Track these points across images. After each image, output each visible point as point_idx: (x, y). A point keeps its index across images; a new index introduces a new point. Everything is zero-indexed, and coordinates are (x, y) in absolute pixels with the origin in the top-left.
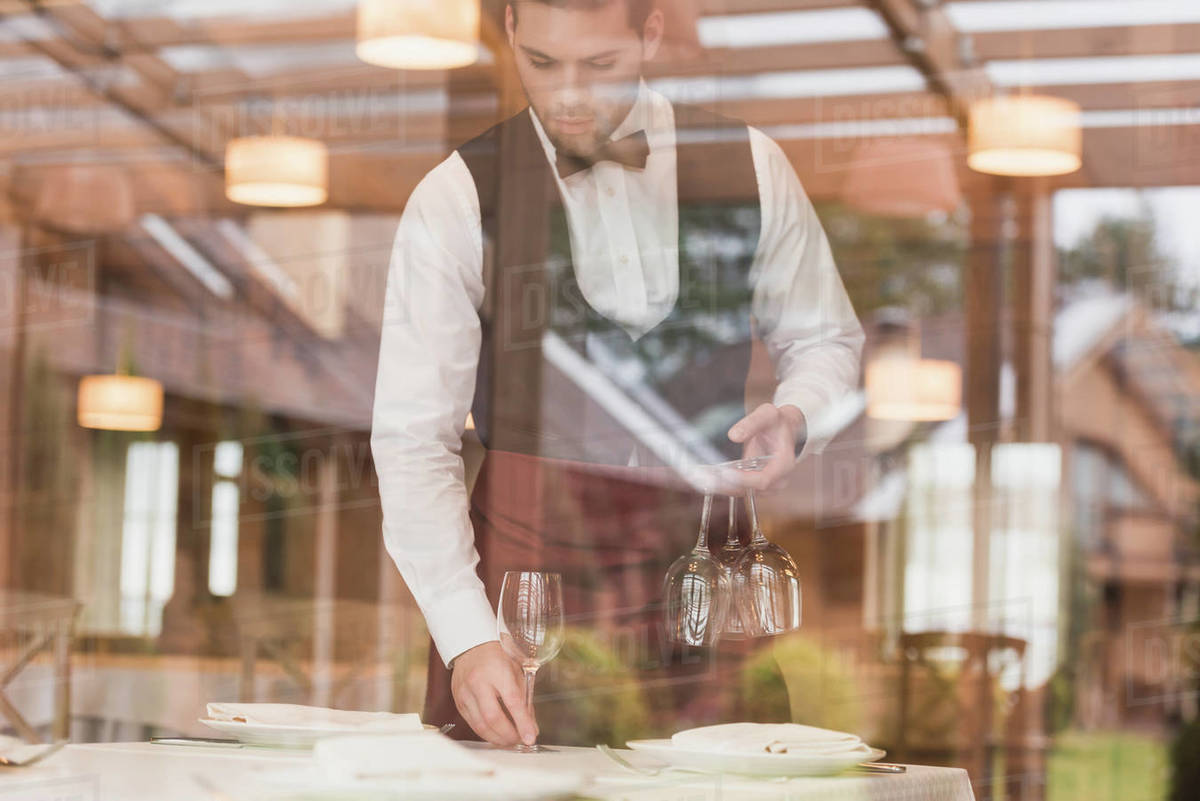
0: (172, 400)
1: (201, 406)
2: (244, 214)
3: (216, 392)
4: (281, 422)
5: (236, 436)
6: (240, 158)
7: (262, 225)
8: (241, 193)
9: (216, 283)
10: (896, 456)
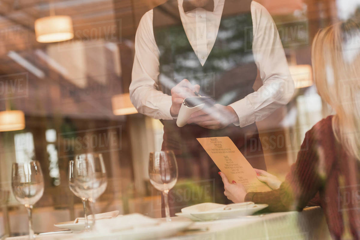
0: (28, 118)
1: (39, 118)
2: (44, 47)
3: (43, 112)
4: (68, 120)
5: (53, 127)
6: (40, 25)
7: (52, 49)
8: (42, 39)
9: (38, 73)
10: (293, 103)
